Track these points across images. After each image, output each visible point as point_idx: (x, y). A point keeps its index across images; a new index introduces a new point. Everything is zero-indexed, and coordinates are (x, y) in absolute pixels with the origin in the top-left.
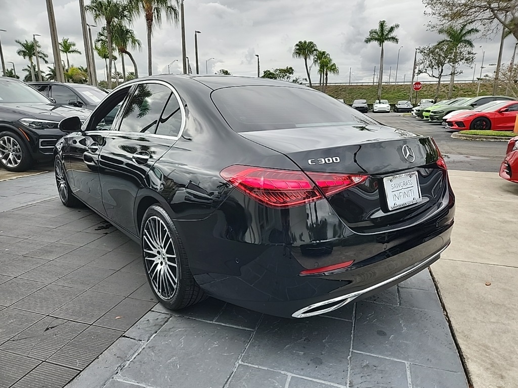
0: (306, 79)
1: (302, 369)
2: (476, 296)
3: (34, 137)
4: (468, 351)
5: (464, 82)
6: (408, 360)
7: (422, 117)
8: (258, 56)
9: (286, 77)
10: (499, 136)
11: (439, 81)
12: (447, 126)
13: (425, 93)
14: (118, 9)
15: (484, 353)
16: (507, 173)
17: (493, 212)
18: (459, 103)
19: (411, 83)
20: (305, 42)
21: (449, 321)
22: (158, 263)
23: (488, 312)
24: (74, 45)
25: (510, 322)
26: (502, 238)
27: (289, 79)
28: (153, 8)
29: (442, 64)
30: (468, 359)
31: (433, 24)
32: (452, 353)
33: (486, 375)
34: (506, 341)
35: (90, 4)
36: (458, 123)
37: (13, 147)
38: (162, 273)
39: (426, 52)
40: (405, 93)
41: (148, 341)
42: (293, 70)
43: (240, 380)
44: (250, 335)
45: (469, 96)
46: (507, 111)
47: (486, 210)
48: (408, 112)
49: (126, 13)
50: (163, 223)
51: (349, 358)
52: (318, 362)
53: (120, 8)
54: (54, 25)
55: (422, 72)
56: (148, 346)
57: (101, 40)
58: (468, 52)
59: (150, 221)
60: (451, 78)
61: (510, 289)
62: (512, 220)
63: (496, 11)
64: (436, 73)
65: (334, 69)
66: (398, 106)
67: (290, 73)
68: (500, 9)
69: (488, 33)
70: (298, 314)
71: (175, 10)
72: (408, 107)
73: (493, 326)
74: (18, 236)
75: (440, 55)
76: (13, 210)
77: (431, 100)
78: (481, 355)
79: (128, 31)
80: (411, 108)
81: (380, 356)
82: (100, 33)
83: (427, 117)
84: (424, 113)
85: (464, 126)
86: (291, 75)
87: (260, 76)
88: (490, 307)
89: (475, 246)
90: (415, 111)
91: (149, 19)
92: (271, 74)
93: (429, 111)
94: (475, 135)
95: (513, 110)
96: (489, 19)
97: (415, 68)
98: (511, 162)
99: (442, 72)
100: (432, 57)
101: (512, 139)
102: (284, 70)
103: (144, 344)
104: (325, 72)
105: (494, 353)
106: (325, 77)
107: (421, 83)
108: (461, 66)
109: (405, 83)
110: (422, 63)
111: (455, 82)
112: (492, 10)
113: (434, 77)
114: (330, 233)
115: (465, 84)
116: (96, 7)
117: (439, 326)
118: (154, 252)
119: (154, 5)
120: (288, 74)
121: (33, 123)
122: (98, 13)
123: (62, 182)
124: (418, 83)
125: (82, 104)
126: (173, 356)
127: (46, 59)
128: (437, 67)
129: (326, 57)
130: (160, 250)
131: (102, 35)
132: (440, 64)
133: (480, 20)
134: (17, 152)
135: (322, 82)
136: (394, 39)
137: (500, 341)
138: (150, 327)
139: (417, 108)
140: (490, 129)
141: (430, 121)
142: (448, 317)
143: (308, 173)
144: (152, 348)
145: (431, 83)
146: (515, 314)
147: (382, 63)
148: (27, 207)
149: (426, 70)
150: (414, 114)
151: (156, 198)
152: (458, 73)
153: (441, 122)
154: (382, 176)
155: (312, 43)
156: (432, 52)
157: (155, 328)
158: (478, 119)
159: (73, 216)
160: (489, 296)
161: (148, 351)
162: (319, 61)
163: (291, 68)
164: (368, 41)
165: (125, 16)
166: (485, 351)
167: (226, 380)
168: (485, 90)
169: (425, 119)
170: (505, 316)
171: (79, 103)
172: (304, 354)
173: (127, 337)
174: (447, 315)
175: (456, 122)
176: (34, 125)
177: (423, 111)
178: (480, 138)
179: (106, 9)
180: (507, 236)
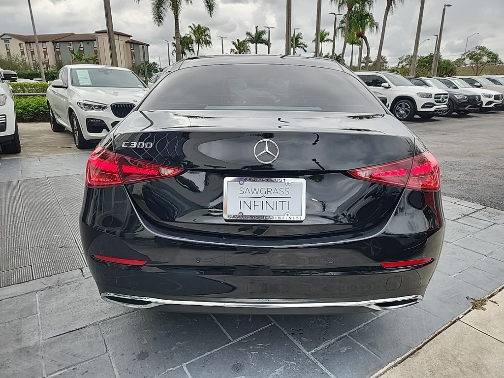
1: (123, 355)
24: (328, 34)
41: (86, 278)
52: (142, 357)
57: (342, 27)
79: (367, 15)
82: (342, 20)
127: (306, 49)
173: (82, 270)
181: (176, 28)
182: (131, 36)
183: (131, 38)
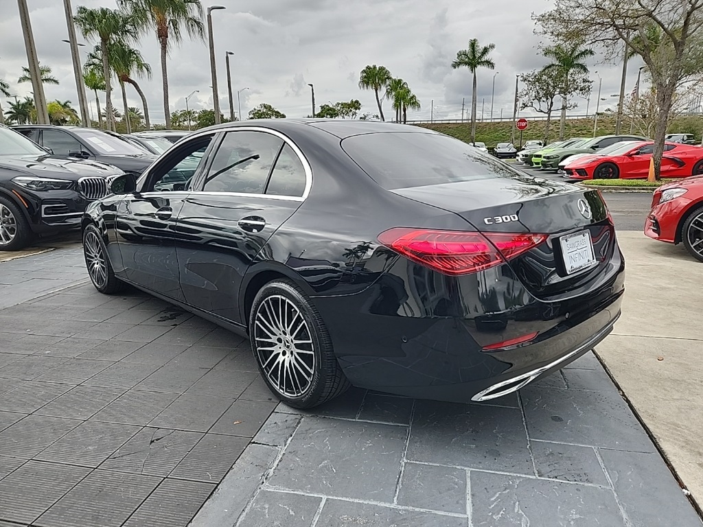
0: (377, 116)
1: (480, 463)
2: (650, 372)
3: (34, 202)
4: (657, 430)
5: (576, 118)
6: (594, 445)
7: (531, 164)
8: (312, 85)
9: (351, 114)
10: (631, 186)
11: (549, 117)
12: (566, 175)
13: (529, 132)
14: (117, 22)
15: (675, 431)
16: (653, 230)
17: (644, 278)
18: (577, 144)
19: (512, 120)
20: (375, 67)
21: (628, 401)
22: (279, 353)
23: (668, 389)
24: (49, 71)
25: (694, 398)
26: (662, 307)
27: (354, 116)
28: (168, 21)
29: (552, 96)
30: (659, 438)
31: (545, 46)
32: (641, 434)
33: (682, 453)
34: (695, 418)
35: (77, 14)
36: (580, 171)
37: (4, 217)
38: (287, 364)
39: (531, 80)
40: (504, 133)
41: (285, 445)
42: (360, 104)
43: (412, 479)
44: (406, 431)
45: (584, 135)
46: (637, 154)
47: (636, 276)
48: (511, 158)
49: (129, 27)
50: (290, 302)
51: (528, 447)
52: (496, 454)
53: (120, 20)
54: (32, 45)
55: (527, 106)
56: (288, 451)
57: (94, 64)
58: (584, 79)
59: (267, 302)
60: (562, 114)
61: (686, 363)
62: (669, 286)
63: (621, 30)
64: (544, 106)
65: (414, 103)
66: (498, 151)
67: (356, 109)
68: (625, 27)
69: (612, 57)
70: (480, 397)
71: (198, 23)
72: (511, 151)
73: (678, 403)
74: (55, 334)
75: (548, 84)
76: (30, 302)
77: (538, 142)
78: (672, 434)
79: (131, 52)
80: (516, 153)
81: (562, 443)
82: (91, 54)
83: (537, 163)
84: (533, 158)
85: (587, 175)
86: (357, 111)
87: (316, 113)
88: (669, 384)
89: (634, 318)
90: (521, 156)
91: (162, 35)
92: (330, 109)
93: (539, 156)
94: (601, 185)
95: (644, 153)
96: (614, 40)
97: (516, 100)
98: (659, 217)
99: (551, 106)
100: (539, 86)
101: (658, 189)
102: (349, 105)
103: (282, 450)
104: (402, 107)
105: (686, 431)
106: (403, 113)
107: (527, 120)
108: (574, 98)
109: (503, 120)
110: (527, 94)
111: (567, 118)
112: (617, 28)
113: (542, 111)
114: (501, 304)
115: (578, 120)
116: (86, 20)
117: (618, 407)
118: (273, 339)
119: (169, 17)
120: (353, 110)
121: (33, 182)
122: (88, 26)
123: (96, 262)
124: (522, 120)
125: (89, 154)
126: (324, 460)
127: (7, 90)
128: (545, 99)
129: (402, 88)
130: (282, 337)
131: (94, 57)
132: (548, 95)
133: (603, 40)
134: (9, 223)
135: (399, 119)
136: (489, 64)
137: (689, 418)
138: (281, 430)
139: (523, 152)
140: (618, 178)
141: (542, 168)
142: (626, 397)
143: (485, 234)
144: (294, 453)
145: (536, 119)
146: (698, 389)
147: (475, 93)
148: (48, 296)
149: (531, 102)
150: (520, 160)
151: (282, 272)
152: (572, 107)
153: (557, 170)
154: (557, 235)
155: (384, 69)
156: (538, 80)
157: (288, 432)
158: (603, 165)
159: (118, 305)
160: (665, 372)
161: (290, 456)
162: (393, 94)
163: (357, 102)
164: (456, 65)
165: (128, 31)
166: (675, 429)
167: (396, 480)
168: (603, 127)
169: (535, 166)
170: (687, 392)
171: (84, 153)
172: (476, 447)
173: (257, 443)
174: (623, 395)
175: (576, 170)
176: (34, 186)
177: (532, 156)
178: (608, 188)
179: (100, 22)
180: (668, 305)
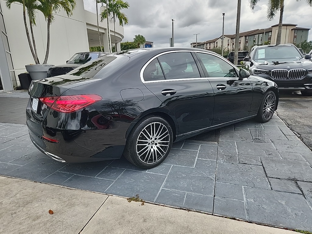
88: (28, 200)
170: (16, 201)
181: (280, 20)
182: (297, 25)
183: (296, 26)
